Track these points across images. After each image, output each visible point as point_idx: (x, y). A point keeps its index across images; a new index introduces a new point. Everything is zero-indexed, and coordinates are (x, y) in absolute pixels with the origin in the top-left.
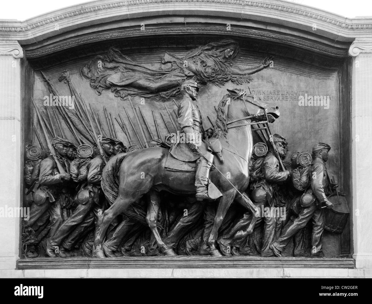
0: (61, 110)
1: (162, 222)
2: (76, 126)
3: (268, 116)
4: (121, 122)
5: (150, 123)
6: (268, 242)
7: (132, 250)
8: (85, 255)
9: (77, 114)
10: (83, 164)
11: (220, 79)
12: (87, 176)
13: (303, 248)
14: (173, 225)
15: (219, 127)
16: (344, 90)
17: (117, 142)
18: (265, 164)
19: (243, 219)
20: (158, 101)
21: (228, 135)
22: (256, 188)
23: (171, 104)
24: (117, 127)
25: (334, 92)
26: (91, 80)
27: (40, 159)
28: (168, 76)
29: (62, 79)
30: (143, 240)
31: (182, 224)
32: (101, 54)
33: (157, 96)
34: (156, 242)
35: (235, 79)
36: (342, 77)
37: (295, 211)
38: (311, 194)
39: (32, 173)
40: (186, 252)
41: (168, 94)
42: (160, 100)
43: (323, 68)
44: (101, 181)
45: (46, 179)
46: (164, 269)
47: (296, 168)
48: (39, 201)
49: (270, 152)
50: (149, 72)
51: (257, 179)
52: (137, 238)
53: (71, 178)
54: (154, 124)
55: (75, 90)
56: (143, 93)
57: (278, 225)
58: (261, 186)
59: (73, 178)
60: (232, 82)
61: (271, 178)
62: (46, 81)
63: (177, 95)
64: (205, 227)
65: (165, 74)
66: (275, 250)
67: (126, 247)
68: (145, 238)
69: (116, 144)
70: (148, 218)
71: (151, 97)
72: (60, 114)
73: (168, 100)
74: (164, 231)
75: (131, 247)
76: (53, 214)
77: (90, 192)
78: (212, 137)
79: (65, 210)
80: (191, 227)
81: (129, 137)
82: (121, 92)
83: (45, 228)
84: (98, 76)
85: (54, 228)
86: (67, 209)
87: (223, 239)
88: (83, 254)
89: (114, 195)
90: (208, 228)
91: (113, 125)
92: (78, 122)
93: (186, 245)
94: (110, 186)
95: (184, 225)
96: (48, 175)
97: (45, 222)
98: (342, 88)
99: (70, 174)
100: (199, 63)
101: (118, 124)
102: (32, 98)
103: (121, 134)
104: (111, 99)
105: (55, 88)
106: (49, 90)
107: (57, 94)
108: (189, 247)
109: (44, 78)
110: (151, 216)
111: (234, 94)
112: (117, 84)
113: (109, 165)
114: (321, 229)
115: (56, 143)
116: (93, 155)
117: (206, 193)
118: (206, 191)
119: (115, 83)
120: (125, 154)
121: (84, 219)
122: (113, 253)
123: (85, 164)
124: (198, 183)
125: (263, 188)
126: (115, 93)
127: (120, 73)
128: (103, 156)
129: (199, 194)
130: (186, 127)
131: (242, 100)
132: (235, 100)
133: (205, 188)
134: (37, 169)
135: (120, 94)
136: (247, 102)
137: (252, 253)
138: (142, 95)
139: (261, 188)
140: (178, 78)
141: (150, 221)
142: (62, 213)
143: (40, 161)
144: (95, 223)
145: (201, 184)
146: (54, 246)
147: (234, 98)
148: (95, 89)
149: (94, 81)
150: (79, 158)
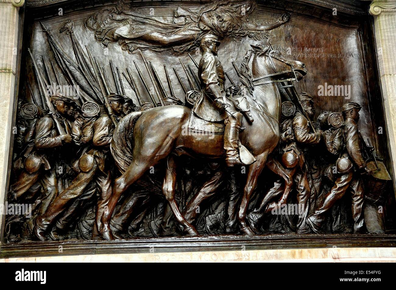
0: (61, 63)
2: (78, 81)
3: (295, 73)
4: (129, 78)
5: (162, 79)
7: (140, 230)
8: (81, 236)
9: (79, 68)
10: (87, 124)
11: (237, 35)
12: (92, 138)
13: (342, 224)
15: (244, 84)
16: (367, 48)
17: (126, 99)
18: (295, 124)
19: (273, 189)
20: (170, 55)
21: (254, 93)
22: (286, 152)
23: (185, 59)
24: (125, 83)
25: (356, 50)
26: (97, 32)
27: (35, 118)
28: (182, 30)
29: (64, 30)
31: (203, 196)
32: (109, 6)
33: (171, 50)
35: (253, 35)
36: (363, 35)
37: (330, 178)
38: (347, 158)
39: (24, 135)
40: (206, 230)
41: (182, 49)
42: (173, 54)
43: (342, 26)
44: (110, 143)
45: (43, 142)
46: (190, 253)
47: (328, 129)
48: (31, 169)
49: (298, 111)
50: (161, 25)
51: (287, 141)
52: (146, 214)
53: (72, 140)
54: (166, 80)
55: (78, 42)
56: (154, 47)
57: (312, 195)
58: (291, 150)
59: (75, 141)
60: (249, 37)
61: (304, 141)
62: (46, 32)
63: (192, 50)
64: (230, 198)
65: (178, 28)
66: (312, 225)
67: (133, 226)
69: (126, 101)
70: (165, 188)
71: (162, 51)
72: (59, 67)
73: (182, 54)
75: (140, 226)
76: (46, 185)
77: (95, 157)
78: (236, 94)
79: (60, 179)
81: (137, 92)
82: (130, 45)
84: (104, 29)
85: (47, 202)
86: (62, 179)
87: (252, 213)
88: (79, 236)
89: (125, 160)
90: (234, 199)
91: (119, 80)
92: (80, 77)
93: (206, 221)
94: (122, 150)
95: (206, 197)
96: (46, 137)
98: (365, 46)
99: (71, 135)
100: (215, 18)
101: (126, 80)
102: (29, 50)
103: (128, 90)
104: (118, 52)
105: (55, 39)
106: (49, 41)
107: (57, 46)
108: (209, 223)
109: (43, 29)
110: (168, 186)
111: (258, 50)
112: (126, 37)
113: (121, 125)
114: (361, 200)
115: (56, 100)
116: (99, 114)
117: (237, 158)
118: (237, 156)
119: (123, 36)
120: (140, 113)
121: (85, 190)
122: (119, 233)
123: (90, 124)
124: (227, 146)
125: (294, 152)
126: (123, 46)
127: (129, 25)
128: (112, 115)
129: (229, 159)
130: (212, 83)
131: (268, 56)
132: (260, 56)
133: (235, 151)
134: (32, 129)
135: (128, 47)
136: (273, 59)
137: (284, 229)
138: (153, 49)
139: (292, 152)
140: (193, 32)
141: (167, 191)
142: (57, 183)
143: (35, 120)
144: (98, 195)
145: (231, 147)
146: (46, 226)
147: (259, 54)
148: (100, 41)
149: (100, 33)
150: (83, 116)
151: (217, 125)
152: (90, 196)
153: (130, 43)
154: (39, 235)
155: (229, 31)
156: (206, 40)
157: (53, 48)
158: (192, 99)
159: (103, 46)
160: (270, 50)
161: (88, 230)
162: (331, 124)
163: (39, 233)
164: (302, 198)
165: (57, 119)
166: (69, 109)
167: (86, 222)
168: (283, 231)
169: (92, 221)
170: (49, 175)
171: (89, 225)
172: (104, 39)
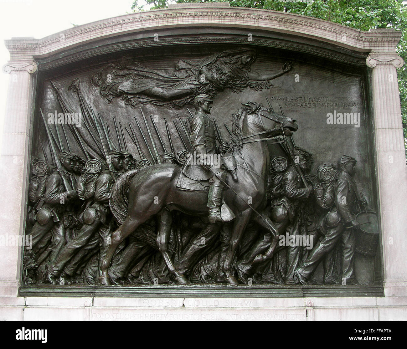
1: (174, 244)
2: (84, 137)
4: (131, 132)
5: (163, 133)
6: (292, 267)
7: (139, 277)
8: (87, 282)
9: (85, 124)
10: (90, 180)
11: (238, 86)
12: (94, 193)
13: (334, 275)
14: (187, 247)
17: (127, 155)
18: (285, 180)
19: (262, 242)
20: (171, 109)
22: (277, 206)
24: (127, 137)
25: (359, 99)
27: (46, 175)
28: (182, 83)
29: (72, 87)
30: (152, 264)
31: (196, 247)
32: (113, 63)
33: (171, 103)
34: (167, 268)
35: (254, 85)
36: (365, 85)
37: (322, 231)
38: (336, 212)
39: (37, 190)
40: (201, 280)
41: (182, 102)
44: (109, 200)
45: (52, 197)
47: (319, 184)
48: (43, 221)
49: (290, 166)
50: (162, 78)
51: (278, 196)
52: (146, 263)
53: (77, 195)
54: (166, 134)
55: (84, 99)
56: (156, 101)
58: (281, 204)
59: (80, 196)
60: (251, 88)
61: (292, 196)
62: (55, 90)
63: (192, 103)
64: (221, 250)
66: (300, 276)
68: (155, 263)
69: (126, 157)
70: (158, 240)
71: (163, 105)
74: (176, 255)
75: (139, 274)
76: (55, 235)
77: (97, 211)
79: (68, 230)
80: (206, 250)
81: (138, 147)
82: (133, 100)
83: (45, 250)
84: (108, 84)
85: (56, 250)
86: (70, 229)
87: (241, 264)
88: (85, 281)
90: (224, 251)
91: (122, 135)
92: (86, 132)
93: (201, 271)
94: (119, 206)
95: (198, 249)
96: (54, 193)
97: (46, 243)
99: (76, 191)
100: (214, 71)
101: (128, 134)
102: (41, 110)
103: (130, 144)
104: (122, 107)
105: (64, 96)
106: (58, 98)
107: (66, 104)
108: (204, 273)
109: (53, 87)
110: (162, 239)
111: (249, 108)
112: (129, 92)
113: (119, 183)
114: (351, 252)
115: (63, 158)
116: (101, 171)
117: (219, 215)
118: (219, 213)
119: (126, 91)
120: (135, 171)
121: (89, 241)
122: (118, 280)
123: (93, 180)
124: (210, 204)
125: (284, 206)
126: (126, 101)
127: (132, 80)
128: (112, 171)
129: (212, 216)
130: (198, 145)
131: (257, 114)
132: (250, 114)
133: (217, 209)
134: (43, 185)
135: (131, 101)
136: (262, 117)
137: (276, 280)
138: (154, 103)
139: (282, 206)
140: (192, 86)
141: (160, 243)
142: (65, 233)
143: (46, 177)
144: (100, 245)
145: (214, 205)
146: (56, 272)
147: (249, 112)
148: (104, 97)
149: (104, 89)
150: (87, 173)
151: (203, 183)
152: (94, 246)
153: (132, 97)
154: (50, 279)
155: (229, 82)
156: (199, 100)
157: (62, 105)
158: (182, 159)
159: (107, 101)
160: (261, 108)
161: (93, 276)
162: (322, 178)
163: (51, 277)
164: (293, 251)
165: (64, 176)
166: (76, 164)
167: (91, 269)
168: (275, 282)
169: (96, 269)
170: (58, 227)
171: (94, 272)
172: (108, 95)
